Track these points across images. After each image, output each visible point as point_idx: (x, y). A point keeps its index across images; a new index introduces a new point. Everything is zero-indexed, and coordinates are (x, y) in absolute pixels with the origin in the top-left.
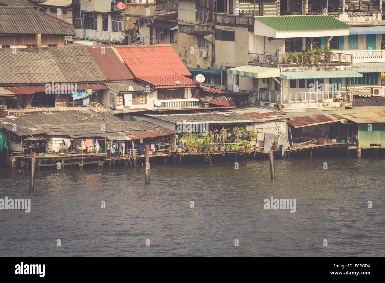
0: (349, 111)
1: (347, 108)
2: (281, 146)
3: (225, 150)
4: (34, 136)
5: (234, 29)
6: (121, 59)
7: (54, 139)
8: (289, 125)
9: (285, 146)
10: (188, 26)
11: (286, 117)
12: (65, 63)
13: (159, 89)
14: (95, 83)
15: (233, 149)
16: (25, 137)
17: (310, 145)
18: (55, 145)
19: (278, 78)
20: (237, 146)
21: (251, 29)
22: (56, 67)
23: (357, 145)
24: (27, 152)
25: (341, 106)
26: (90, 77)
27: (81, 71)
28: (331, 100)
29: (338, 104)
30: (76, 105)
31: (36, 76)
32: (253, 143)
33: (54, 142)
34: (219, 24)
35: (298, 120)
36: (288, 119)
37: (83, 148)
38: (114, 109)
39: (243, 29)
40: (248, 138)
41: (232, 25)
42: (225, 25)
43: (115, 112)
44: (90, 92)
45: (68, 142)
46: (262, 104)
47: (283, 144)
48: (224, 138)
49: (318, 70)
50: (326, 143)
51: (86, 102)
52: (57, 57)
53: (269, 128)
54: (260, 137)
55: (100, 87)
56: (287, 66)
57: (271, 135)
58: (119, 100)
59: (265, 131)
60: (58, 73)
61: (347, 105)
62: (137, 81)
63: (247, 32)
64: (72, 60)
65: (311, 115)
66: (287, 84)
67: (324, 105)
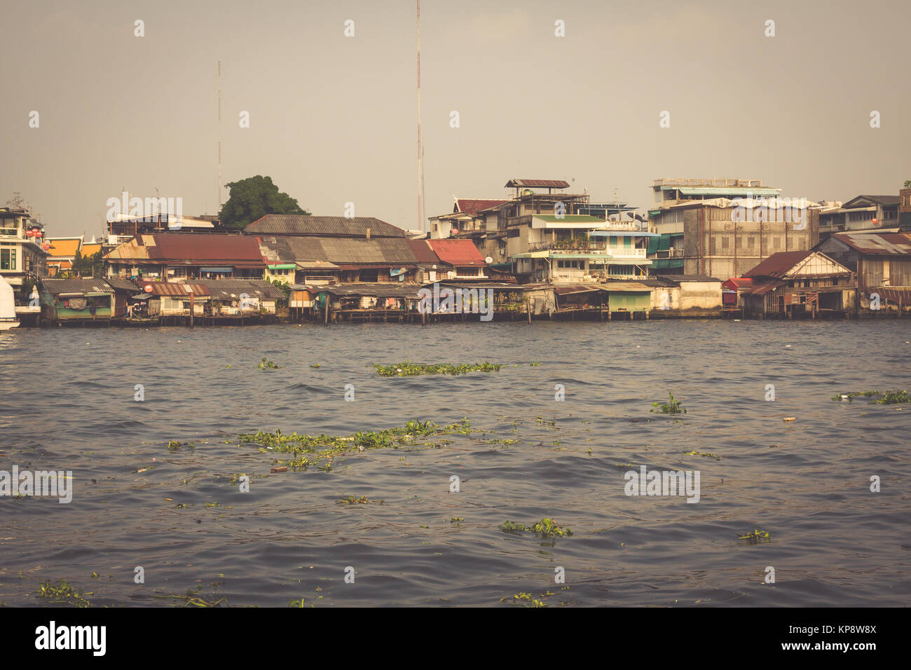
0: (604, 285)
1: (602, 283)
2: (549, 309)
3: (502, 310)
4: (349, 296)
5: (519, 227)
6: (431, 248)
7: (364, 298)
8: (556, 293)
9: (552, 309)
10: (493, 234)
11: (553, 287)
12: (387, 250)
13: (457, 268)
14: (409, 264)
15: (509, 309)
16: (342, 296)
17: (572, 309)
18: (366, 303)
19: (547, 258)
20: (512, 307)
21: (530, 225)
22: (380, 252)
23: (608, 309)
24: (343, 307)
25: (598, 281)
26: (405, 259)
27: (398, 255)
28: (590, 276)
29: (595, 280)
30: (395, 281)
31: (362, 258)
32: (525, 306)
33: (364, 301)
34: (510, 226)
35: (563, 290)
36: (555, 289)
37: (387, 305)
38: (422, 283)
39: (525, 226)
40: (521, 302)
41: (518, 225)
42: (514, 225)
43: (423, 285)
44: (404, 270)
45: (375, 300)
46: (537, 280)
47: (551, 307)
48: (502, 300)
49: (580, 253)
50: (584, 308)
51: (401, 278)
52: (381, 245)
53: (539, 295)
54: (532, 301)
55: (412, 267)
56: (555, 249)
57: (540, 300)
58: (425, 275)
59: (536, 297)
60: (381, 256)
61: (602, 280)
62: (442, 263)
63: (528, 228)
64: (392, 248)
65: (573, 287)
66: (555, 264)
67: (584, 280)
